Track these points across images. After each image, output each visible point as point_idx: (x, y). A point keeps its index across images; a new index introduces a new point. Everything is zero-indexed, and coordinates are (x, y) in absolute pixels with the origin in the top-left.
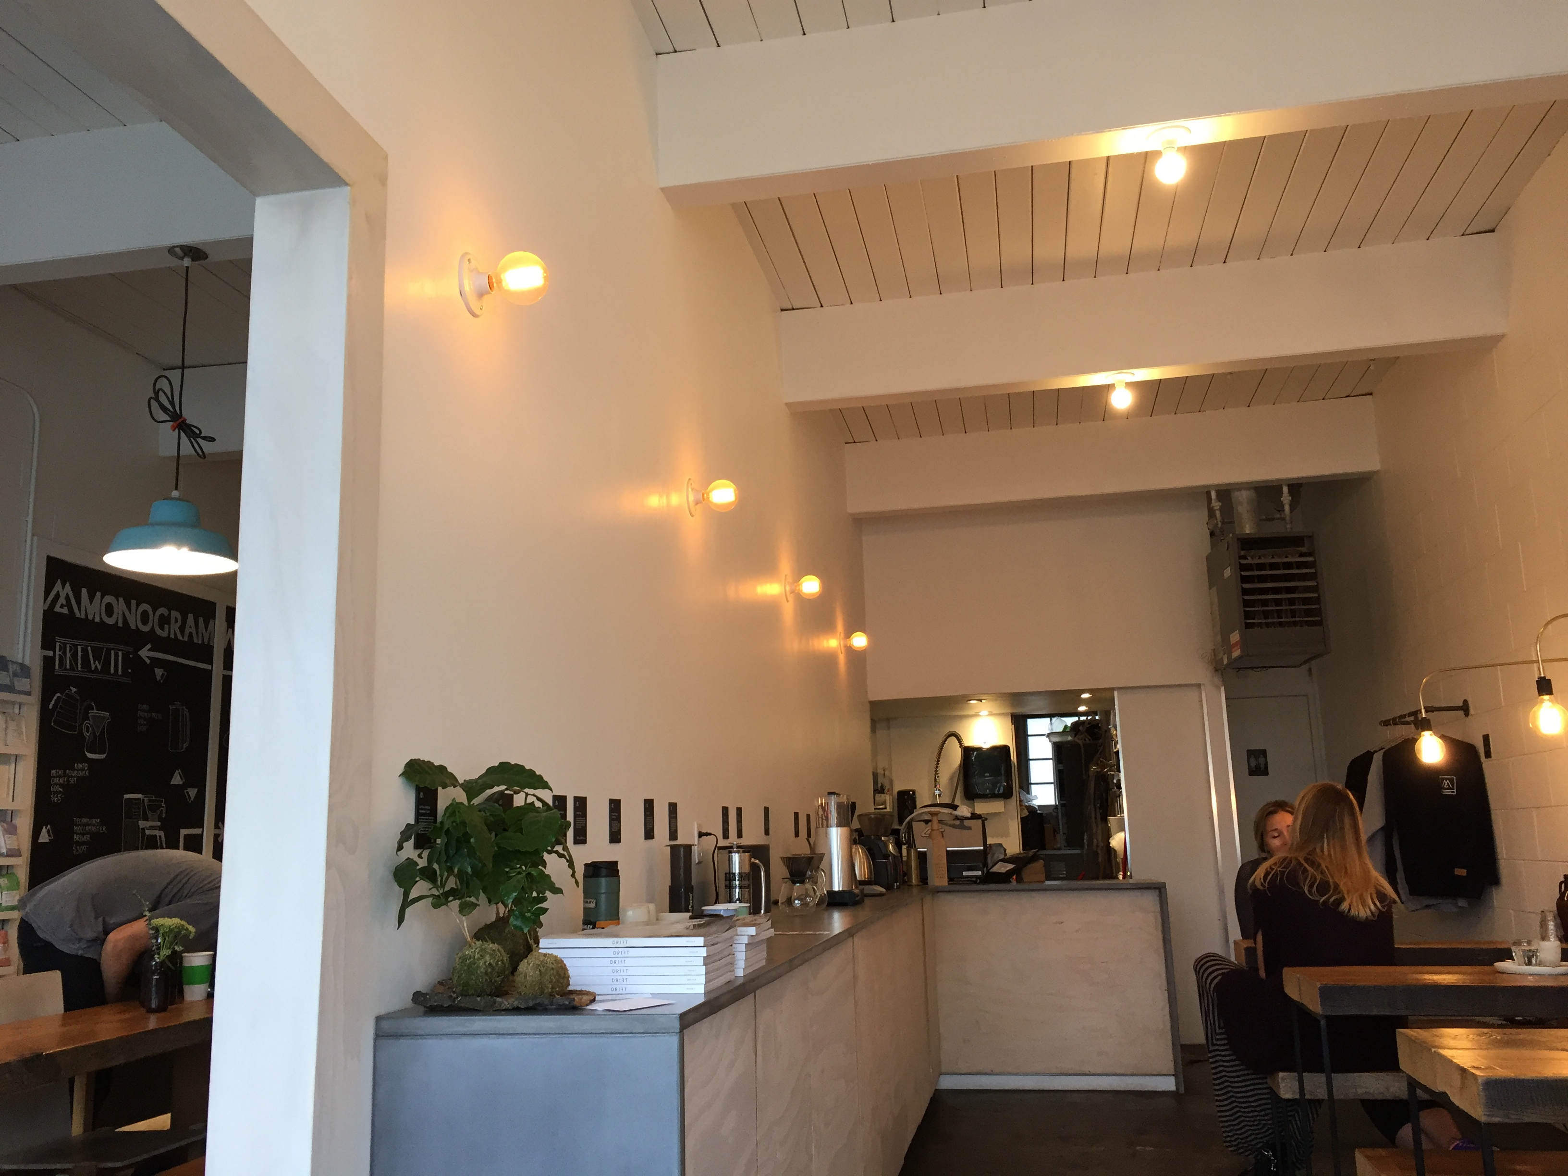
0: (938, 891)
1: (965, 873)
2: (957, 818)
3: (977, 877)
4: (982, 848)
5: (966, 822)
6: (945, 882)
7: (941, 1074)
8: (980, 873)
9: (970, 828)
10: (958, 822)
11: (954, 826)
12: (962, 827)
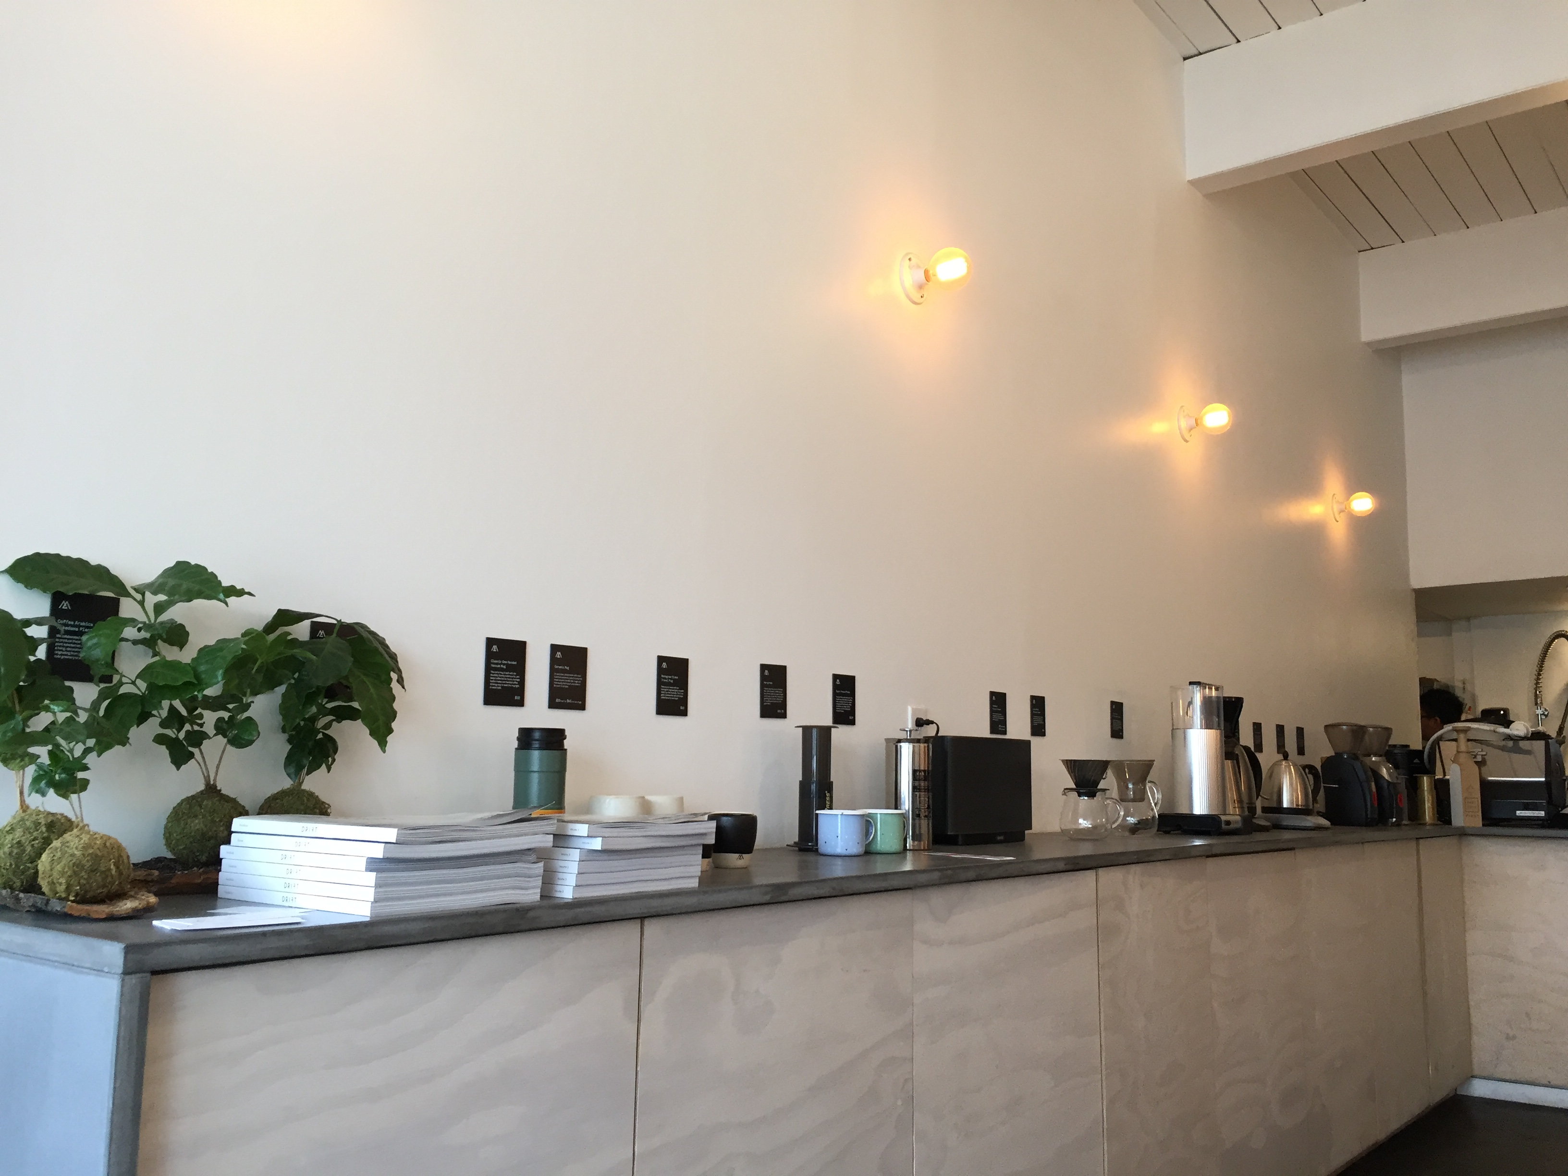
0: (1463, 834)
1: (1518, 813)
2: (1509, 737)
3: (1538, 818)
4: (1543, 779)
5: (1523, 744)
6: (1478, 822)
7: (1472, 1077)
8: (1542, 814)
9: (1528, 752)
10: (1510, 744)
11: (1503, 749)
12: (1517, 750)
